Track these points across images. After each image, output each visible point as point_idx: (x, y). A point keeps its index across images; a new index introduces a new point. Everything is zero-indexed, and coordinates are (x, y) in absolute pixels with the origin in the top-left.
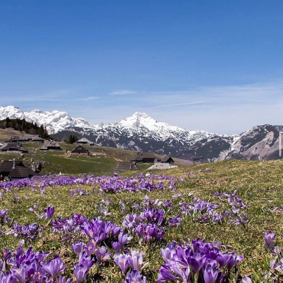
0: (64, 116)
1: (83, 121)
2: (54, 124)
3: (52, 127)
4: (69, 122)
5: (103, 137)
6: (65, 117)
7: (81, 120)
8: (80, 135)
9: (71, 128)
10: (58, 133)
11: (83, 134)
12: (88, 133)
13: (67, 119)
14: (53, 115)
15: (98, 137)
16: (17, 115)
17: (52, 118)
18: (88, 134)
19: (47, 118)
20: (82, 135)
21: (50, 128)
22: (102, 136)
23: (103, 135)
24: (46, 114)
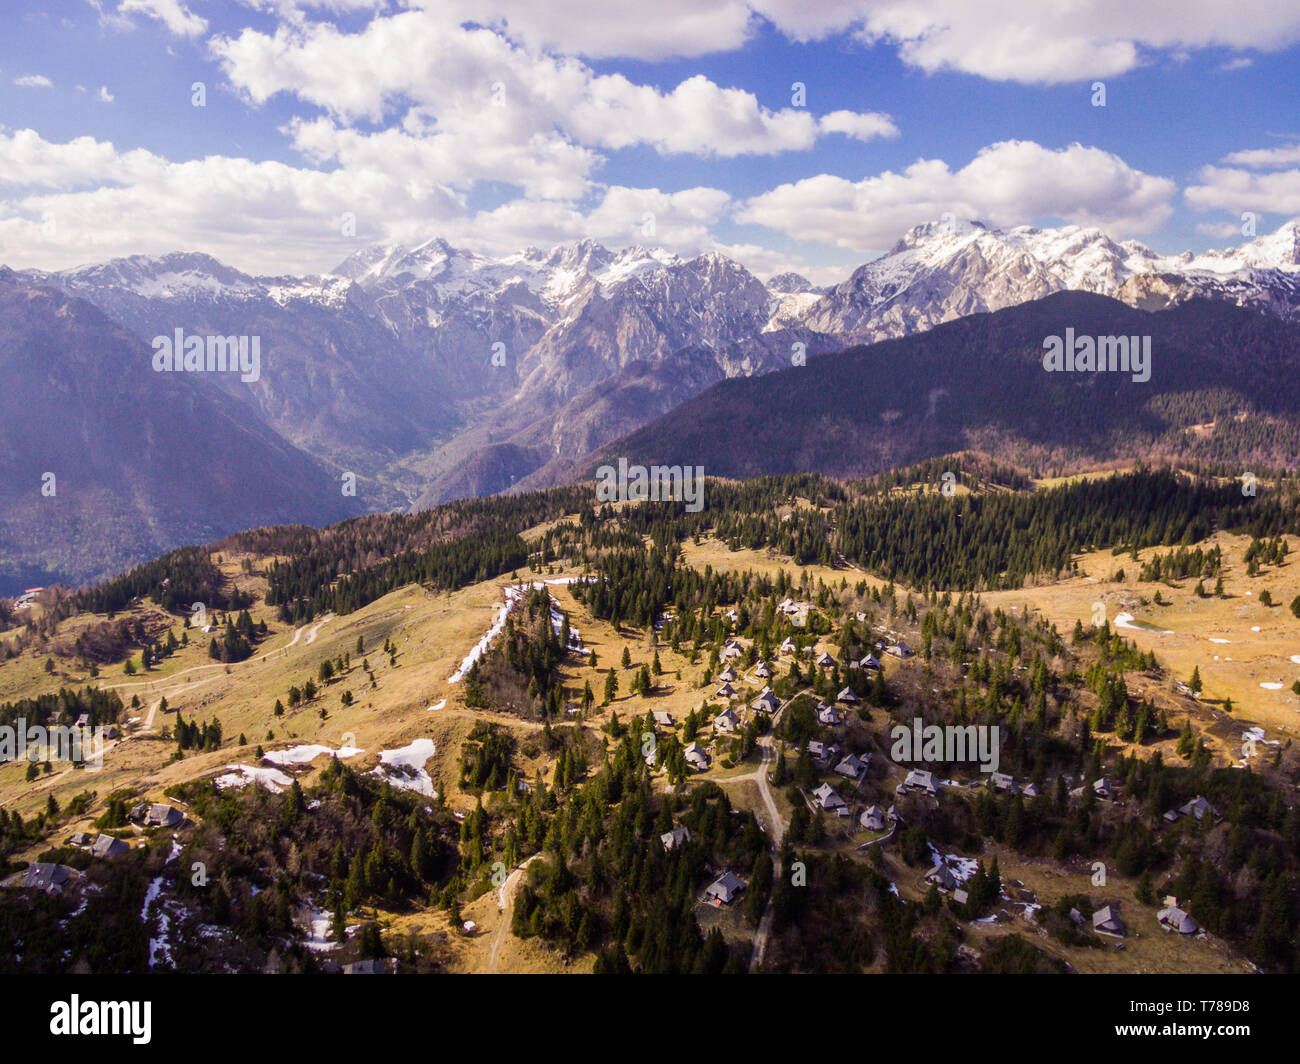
0: (1096, 238)
1: (1139, 249)
2: (1069, 260)
5: (1255, 303)
6: (1097, 241)
7: (1135, 248)
12: (1205, 291)
13: (1103, 246)
14: (1067, 236)
17: (1064, 245)
22: (1251, 300)
23: (1251, 297)
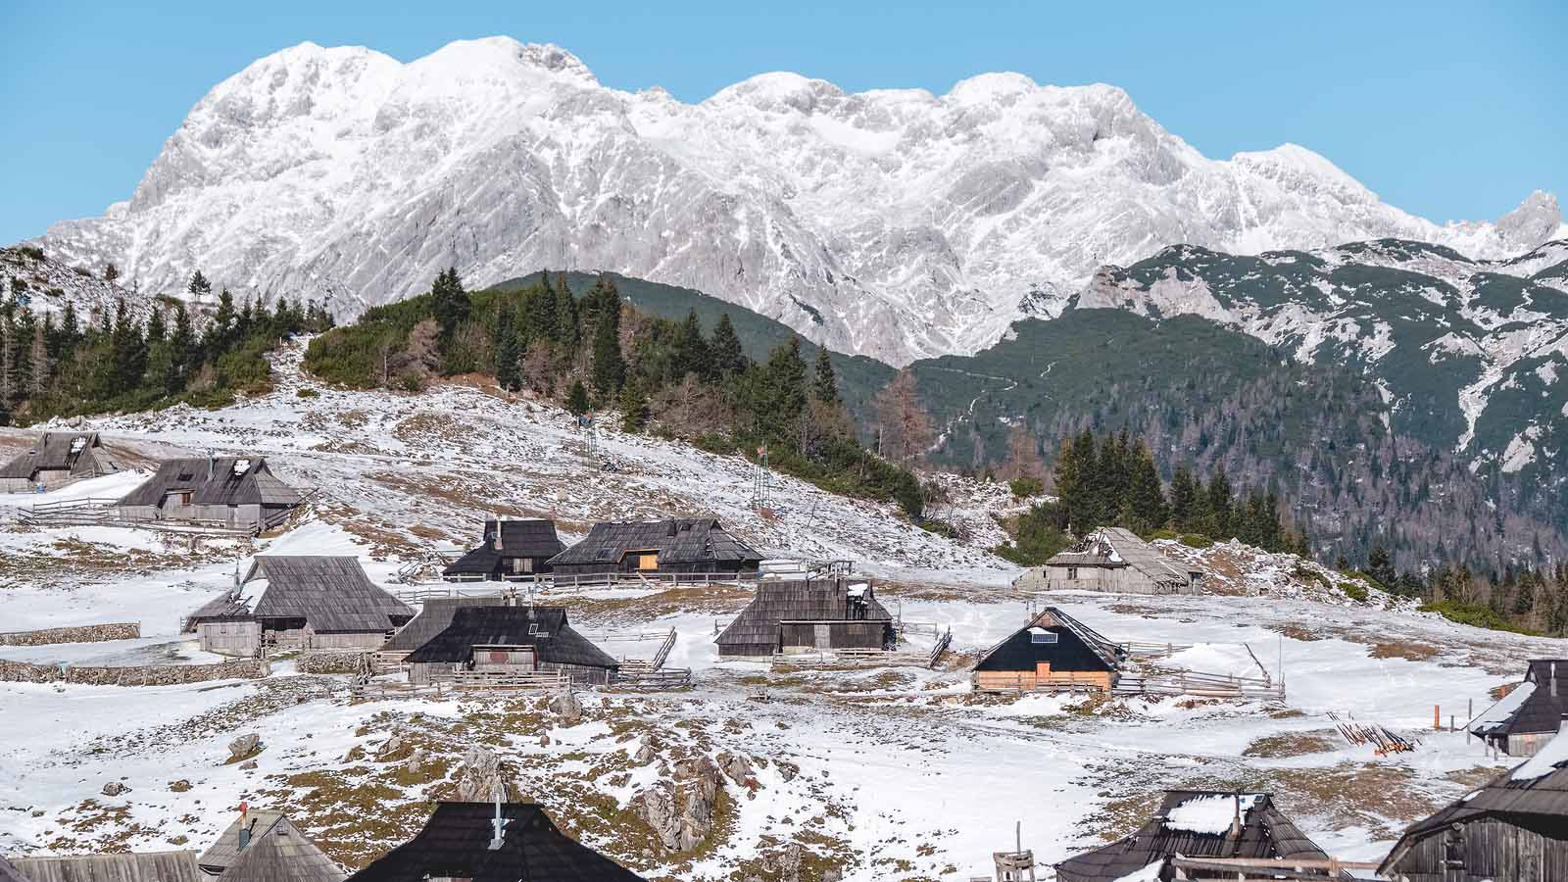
0: (1096, 139)
2: (972, 228)
3: (956, 262)
4: (1154, 200)
5: (1547, 373)
6: (1102, 144)
8: (1276, 353)
9: (1171, 271)
10: (1013, 336)
11: (1313, 340)
13: (1127, 166)
14: (968, 124)
15: (1491, 377)
16: (549, 143)
17: (952, 162)
18: (1367, 342)
19: (890, 167)
20: (1301, 354)
21: (926, 277)
22: (1542, 361)
23: (1546, 351)
24: (880, 122)
